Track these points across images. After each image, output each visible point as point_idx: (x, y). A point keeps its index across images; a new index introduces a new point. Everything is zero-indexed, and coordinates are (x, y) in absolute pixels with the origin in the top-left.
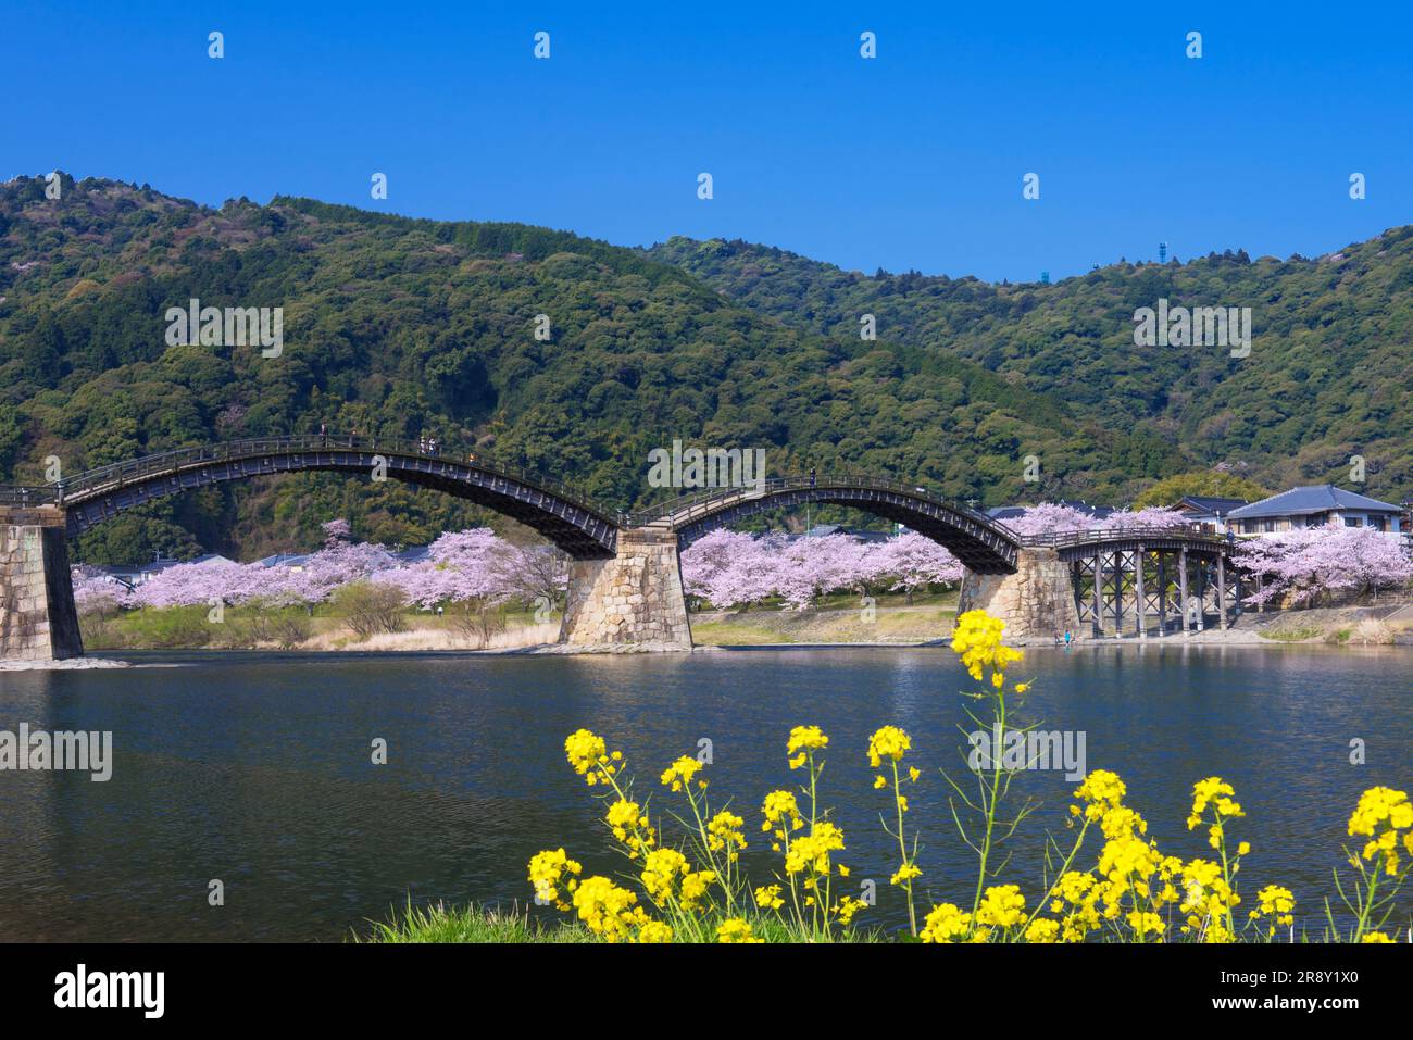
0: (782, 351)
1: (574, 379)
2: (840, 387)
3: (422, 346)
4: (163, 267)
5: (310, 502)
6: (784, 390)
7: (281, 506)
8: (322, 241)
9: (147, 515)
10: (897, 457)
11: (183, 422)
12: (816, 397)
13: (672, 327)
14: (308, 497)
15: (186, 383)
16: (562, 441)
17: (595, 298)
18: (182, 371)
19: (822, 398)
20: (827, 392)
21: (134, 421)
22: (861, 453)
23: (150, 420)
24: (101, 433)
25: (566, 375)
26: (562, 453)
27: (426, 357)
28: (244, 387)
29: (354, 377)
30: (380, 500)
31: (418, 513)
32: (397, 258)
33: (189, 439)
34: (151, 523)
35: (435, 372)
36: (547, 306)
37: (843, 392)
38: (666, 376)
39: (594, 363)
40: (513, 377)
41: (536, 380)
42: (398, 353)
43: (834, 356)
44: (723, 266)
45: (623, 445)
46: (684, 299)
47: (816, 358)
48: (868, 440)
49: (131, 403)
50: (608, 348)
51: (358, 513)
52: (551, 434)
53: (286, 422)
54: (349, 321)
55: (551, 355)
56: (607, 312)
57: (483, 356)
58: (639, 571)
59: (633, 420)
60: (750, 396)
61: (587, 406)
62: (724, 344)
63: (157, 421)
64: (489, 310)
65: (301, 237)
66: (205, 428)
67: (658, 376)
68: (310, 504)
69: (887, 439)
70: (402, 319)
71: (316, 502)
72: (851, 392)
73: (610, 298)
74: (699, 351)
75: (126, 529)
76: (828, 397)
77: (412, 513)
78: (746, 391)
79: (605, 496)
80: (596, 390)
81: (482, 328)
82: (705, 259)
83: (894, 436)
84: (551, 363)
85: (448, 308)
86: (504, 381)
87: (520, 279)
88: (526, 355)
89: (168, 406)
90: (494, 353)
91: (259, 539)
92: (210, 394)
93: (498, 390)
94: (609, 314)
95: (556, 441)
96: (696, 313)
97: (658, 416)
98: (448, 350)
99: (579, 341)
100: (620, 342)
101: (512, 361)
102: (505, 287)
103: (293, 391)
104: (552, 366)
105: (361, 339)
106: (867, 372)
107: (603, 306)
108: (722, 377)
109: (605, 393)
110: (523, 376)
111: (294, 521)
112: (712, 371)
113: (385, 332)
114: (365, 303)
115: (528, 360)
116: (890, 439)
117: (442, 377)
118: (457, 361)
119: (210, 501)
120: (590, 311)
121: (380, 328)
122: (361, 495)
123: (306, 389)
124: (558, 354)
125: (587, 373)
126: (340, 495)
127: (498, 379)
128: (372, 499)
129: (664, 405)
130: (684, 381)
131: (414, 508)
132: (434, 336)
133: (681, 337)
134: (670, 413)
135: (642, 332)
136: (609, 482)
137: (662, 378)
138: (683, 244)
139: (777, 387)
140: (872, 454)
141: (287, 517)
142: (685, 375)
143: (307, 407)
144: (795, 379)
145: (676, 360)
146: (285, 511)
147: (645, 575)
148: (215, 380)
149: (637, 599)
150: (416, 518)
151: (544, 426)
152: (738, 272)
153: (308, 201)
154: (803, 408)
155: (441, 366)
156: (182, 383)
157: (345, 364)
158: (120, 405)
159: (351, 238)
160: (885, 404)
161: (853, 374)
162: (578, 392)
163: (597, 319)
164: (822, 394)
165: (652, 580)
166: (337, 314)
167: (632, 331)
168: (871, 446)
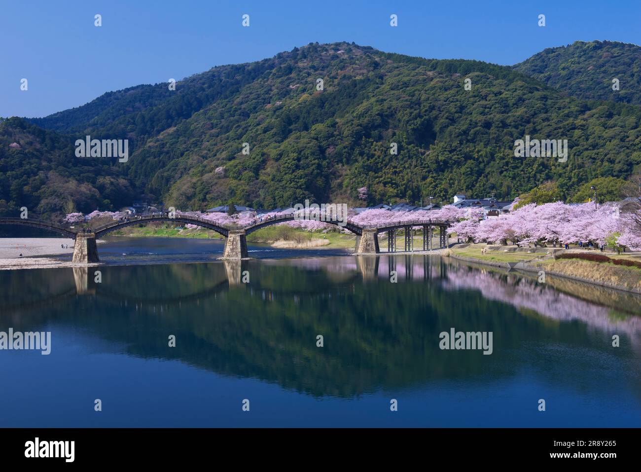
0: (559, 109)
1: (464, 128)
2: (580, 124)
3: (406, 118)
4: (331, 88)
5: (355, 181)
6: (555, 126)
7: (345, 183)
8: (390, 72)
9: (297, 188)
10: (595, 154)
11: (313, 154)
12: (568, 129)
13: (511, 102)
14: (354, 179)
15: (317, 139)
16: (453, 154)
17: (480, 92)
18: (315, 134)
19: (571, 129)
20: (573, 126)
21: (297, 154)
22: (582, 153)
23: (302, 153)
24: (286, 159)
25: (463, 126)
26: (452, 158)
27: (408, 122)
28: (336, 139)
29: (381, 131)
30: (381, 179)
31: (395, 184)
32: (408, 80)
33: (314, 160)
34: (298, 191)
35: (410, 127)
36: (460, 97)
37: (581, 126)
38: (503, 124)
39: (474, 120)
40: (441, 128)
41: (451, 128)
42: (399, 121)
43: (582, 109)
44: (594, 55)
45: (480, 154)
46: (522, 88)
47: (575, 111)
48: (585, 147)
49: (297, 148)
50: (481, 114)
51: (372, 185)
52: (449, 151)
53: (350, 151)
54: (382, 109)
55: (458, 117)
56: (485, 98)
57: (432, 119)
58: (232, 240)
59: (486, 143)
60: (540, 130)
61: (469, 138)
62: (533, 107)
63: (305, 154)
64: (437, 100)
65: (382, 71)
66: (321, 155)
67: (499, 124)
68: (355, 182)
69: (594, 146)
70: (401, 107)
71: (356, 181)
72: (585, 125)
73: (486, 92)
74: (520, 111)
75: (289, 193)
76: (574, 128)
77: (392, 184)
78: (538, 127)
79: (467, 175)
80: (472, 131)
81: (432, 108)
82: (587, 51)
83: (597, 144)
84: (457, 121)
85: (421, 101)
86: (438, 129)
87: (453, 86)
88: (447, 118)
89: (309, 148)
90: (436, 118)
91: (337, 195)
92: (324, 142)
93: (436, 133)
94: (486, 98)
95: (451, 153)
96: (524, 94)
97: (496, 141)
98: (416, 119)
99: (470, 111)
100: (487, 110)
101: (442, 121)
102: (446, 90)
103: (354, 139)
104: (458, 122)
105: (387, 116)
106: (595, 116)
107: (483, 95)
108: (528, 122)
109: (476, 133)
110: (445, 127)
111: (349, 188)
112: (524, 120)
113: (395, 112)
114: (390, 101)
115: (447, 120)
116: (596, 146)
117: (413, 129)
118: (419, 123)
119: (320, 182)
120: (477, 98)
121: (394, 111)
122: (374, 177)
123: (361, 138)
124: (461, 117)
125: (470, 124)
126: (366, 178)
127: (437, 129)
128: (377, 179)
129: (499, 136)
130: (510, 125)
131: (393, 182)
132: (411, 113)
133: (515, 106)
134: (501, 139)
135: (497, 105)
136: (469, 169)
137: (501, 125)
138: (579, 45)
139: (551, 125)
140: (586, 153)
141: (347, 187)
142: (511, 123)
143: (359, 145)
144: (561, 121)
145: (509, 116)
146: (346, 184)
147: (233, 241)
148: (326, 137)
149: (231, 247)
150: (394, 186)
151: (446, 148)
152: (601, 57)
153: (390, 54)
154: (560, 134)
155: (413, 126)
156: (315, 139)
157: (379, 126)
158: (293, 148)
159: (399, 70)
160: (598, 130)
161: (589, 117)
162: (465, 133)
163: (479, 101)
164: (571, 127)
165: (234, 242)
166: (379, 106)
167: (493, 105)
168: (587, 149)
